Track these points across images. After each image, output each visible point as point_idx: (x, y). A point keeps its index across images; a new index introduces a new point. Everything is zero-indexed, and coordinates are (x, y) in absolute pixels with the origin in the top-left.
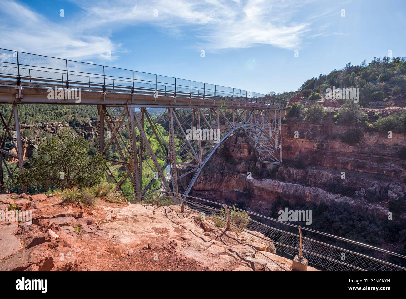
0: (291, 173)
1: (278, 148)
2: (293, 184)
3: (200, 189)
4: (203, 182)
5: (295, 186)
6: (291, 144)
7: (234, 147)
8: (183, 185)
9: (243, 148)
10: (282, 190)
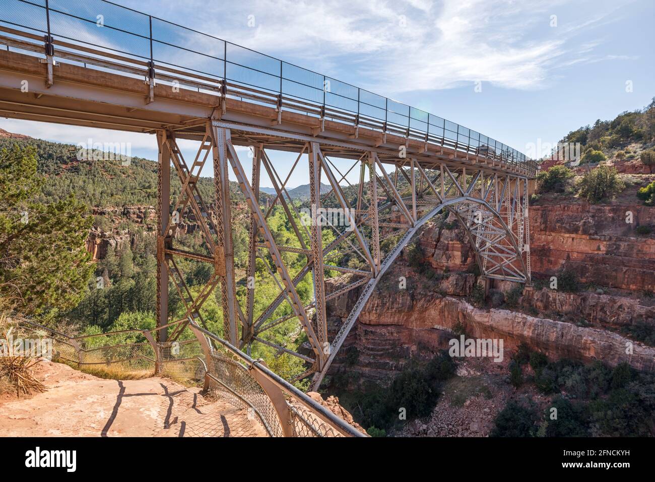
0: (551, 299)
1: (523, 250)
2: (554, 320)
3: (372, 323)
4: (376, 310)
5: (559, 326)
6: (548, 243)
7: (436, 248)
8: (341, 314)
9: (452, 251)
10: (531, 331)
